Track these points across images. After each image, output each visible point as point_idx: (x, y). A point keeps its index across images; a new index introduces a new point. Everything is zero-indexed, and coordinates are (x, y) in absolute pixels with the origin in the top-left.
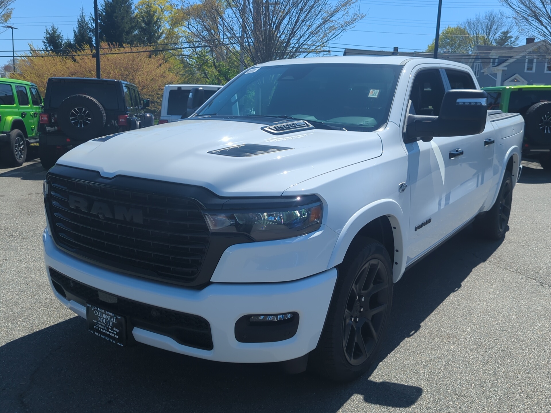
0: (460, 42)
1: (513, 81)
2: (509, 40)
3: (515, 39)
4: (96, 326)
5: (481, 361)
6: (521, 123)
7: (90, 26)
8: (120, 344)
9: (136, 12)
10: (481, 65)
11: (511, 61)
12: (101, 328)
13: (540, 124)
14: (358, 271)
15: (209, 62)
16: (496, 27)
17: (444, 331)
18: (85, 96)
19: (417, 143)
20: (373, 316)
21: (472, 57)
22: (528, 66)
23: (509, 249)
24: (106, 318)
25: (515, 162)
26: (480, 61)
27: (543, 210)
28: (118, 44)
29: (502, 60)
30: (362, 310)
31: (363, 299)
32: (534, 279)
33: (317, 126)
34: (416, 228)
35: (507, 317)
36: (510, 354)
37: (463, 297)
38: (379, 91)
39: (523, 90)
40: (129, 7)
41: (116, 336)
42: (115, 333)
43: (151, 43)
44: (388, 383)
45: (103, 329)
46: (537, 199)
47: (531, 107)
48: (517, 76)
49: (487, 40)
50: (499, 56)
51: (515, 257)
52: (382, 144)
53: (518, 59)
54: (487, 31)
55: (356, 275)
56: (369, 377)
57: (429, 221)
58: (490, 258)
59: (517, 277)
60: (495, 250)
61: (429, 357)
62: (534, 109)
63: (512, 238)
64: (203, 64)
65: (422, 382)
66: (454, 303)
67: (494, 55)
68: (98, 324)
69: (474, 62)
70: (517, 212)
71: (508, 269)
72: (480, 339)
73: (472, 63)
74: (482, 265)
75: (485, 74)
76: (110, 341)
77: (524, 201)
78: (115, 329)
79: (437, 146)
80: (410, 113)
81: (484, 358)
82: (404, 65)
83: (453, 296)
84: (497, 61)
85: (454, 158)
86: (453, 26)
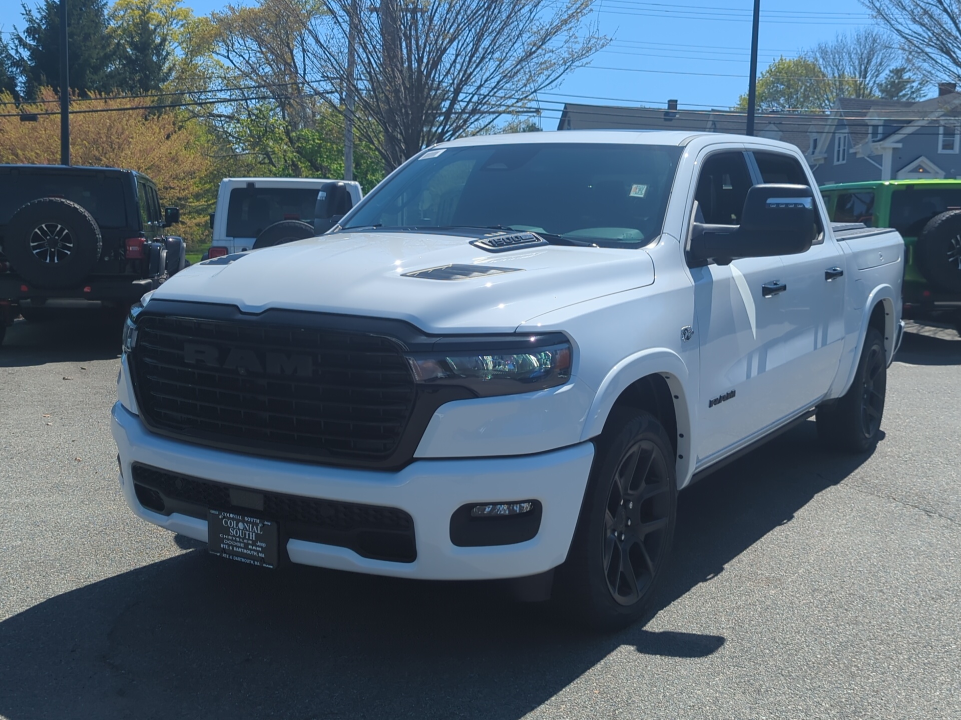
0: (805, 90)
1: (915, 170)
2: (909, 86)
3: (920, 84)
4: (225, 544)
5: (817, 607)
6: (899, 245)
7: (13, 52)
8: (267, 566)
9: (113, 24)
10: (848, 138)
11: (909, 130)
12: (233, 546)
13: (949, 253)
14: (622, 455)
15: (277, 130)
16: (879, 60)
17: (762, 574)
18: (63, 200)
19: (708, 268)
20: (647, 536)
21: (829, 122)
22: (944, 141)
23: (881, 465)
24: (245, 527)
25: (887, 314)
26: (847, 131)
27: (950, 407)
28: (77, 91)
29: (891, 129)
30: (629, 523)
31: (631, 505)
32: (916, 507)
33: (553, 240)
34: (712, 403)
35: (865, 555)
36: (862, 597)
37: (795, 532)
38: (647, 188)
39: (916, 187)
40: (99, 12)
41: (260, 555)
42: (260, 549)
43: (147, 90)
44: (673, 633)
45: (236, 546)
46: (943, 390)
47: (931, 220)
48: (922, 161)
49: (862, 86)
50: (885, 120)
51: (890, 477)
52: (653, 267)
53: (922, 126)
54: (861, 67)
55: (620, 459)
56: (643, 627)
57: (732, 394)
58: (846, 479)
59: (889, 504)
60: (856, 468)
61: (736, 604)
62: (937, 225)
63: (889, 450)
64: (264, 135)
65: (724, 631)
66: (780, 540)
67: (874, 117)
68: (228, 539)
69: (834, 133)
70: (904, 410)
71: (876, 494)
72: (819, 582)
73: (831, 134)
74: (832, 488)
75: (858, 156)
76: (250, 564)
77: (918, 393)
78: (259, 544)
79: (740, 273)
80: (695, 221)
81: (822, 603)
82: (686, 147)
83: (778, 531)
84: (880, 130)
85: (770, 296)
86: (791, 57)
